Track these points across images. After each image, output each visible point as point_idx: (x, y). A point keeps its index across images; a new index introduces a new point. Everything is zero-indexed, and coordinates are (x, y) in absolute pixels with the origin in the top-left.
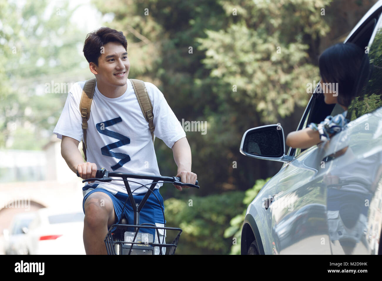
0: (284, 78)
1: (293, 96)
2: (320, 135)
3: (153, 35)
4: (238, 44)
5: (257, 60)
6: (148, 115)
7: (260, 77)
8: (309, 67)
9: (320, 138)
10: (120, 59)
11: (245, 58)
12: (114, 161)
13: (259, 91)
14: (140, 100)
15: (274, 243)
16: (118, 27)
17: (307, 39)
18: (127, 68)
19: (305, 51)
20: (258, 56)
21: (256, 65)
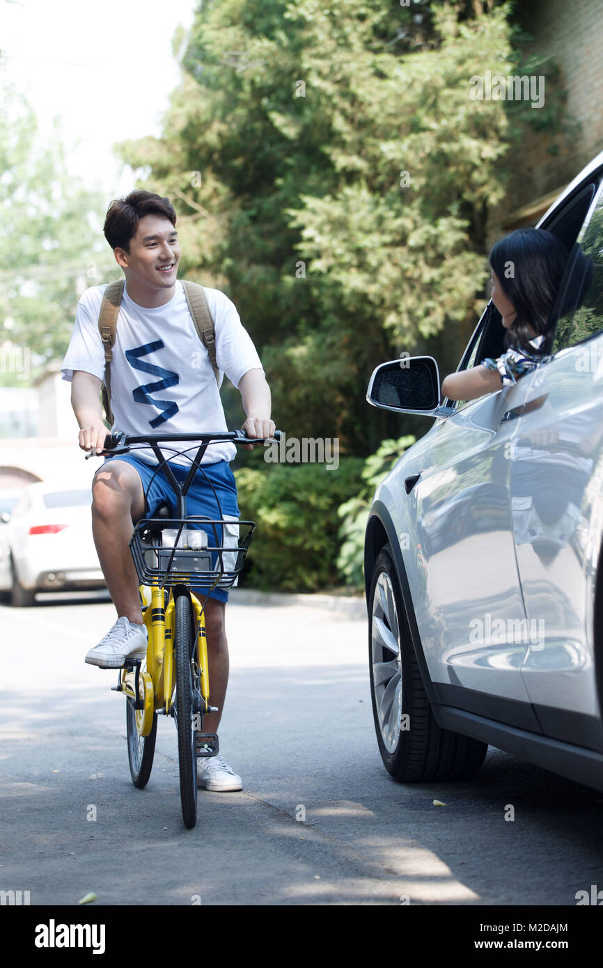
0: (429, 274)
1: (442, 304)
2: (502, 377)
3: (215, 202)
4: (354, 219)
5: (385, 245)
6: (206, 338)
7: (389, 273)
8: (469, 256)
9: (502, 382)
10: (166, 242)
11: (365, 241)
12: (154, 412)
13: (387, 295)
14: (194, 312)
15: (419, 546)
16: (159, 189)
17: (466, 210)
18: (176, 257)
19: (462, 229)
20: (387, 238)
21: (383, 252)
